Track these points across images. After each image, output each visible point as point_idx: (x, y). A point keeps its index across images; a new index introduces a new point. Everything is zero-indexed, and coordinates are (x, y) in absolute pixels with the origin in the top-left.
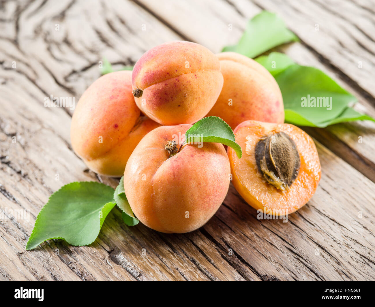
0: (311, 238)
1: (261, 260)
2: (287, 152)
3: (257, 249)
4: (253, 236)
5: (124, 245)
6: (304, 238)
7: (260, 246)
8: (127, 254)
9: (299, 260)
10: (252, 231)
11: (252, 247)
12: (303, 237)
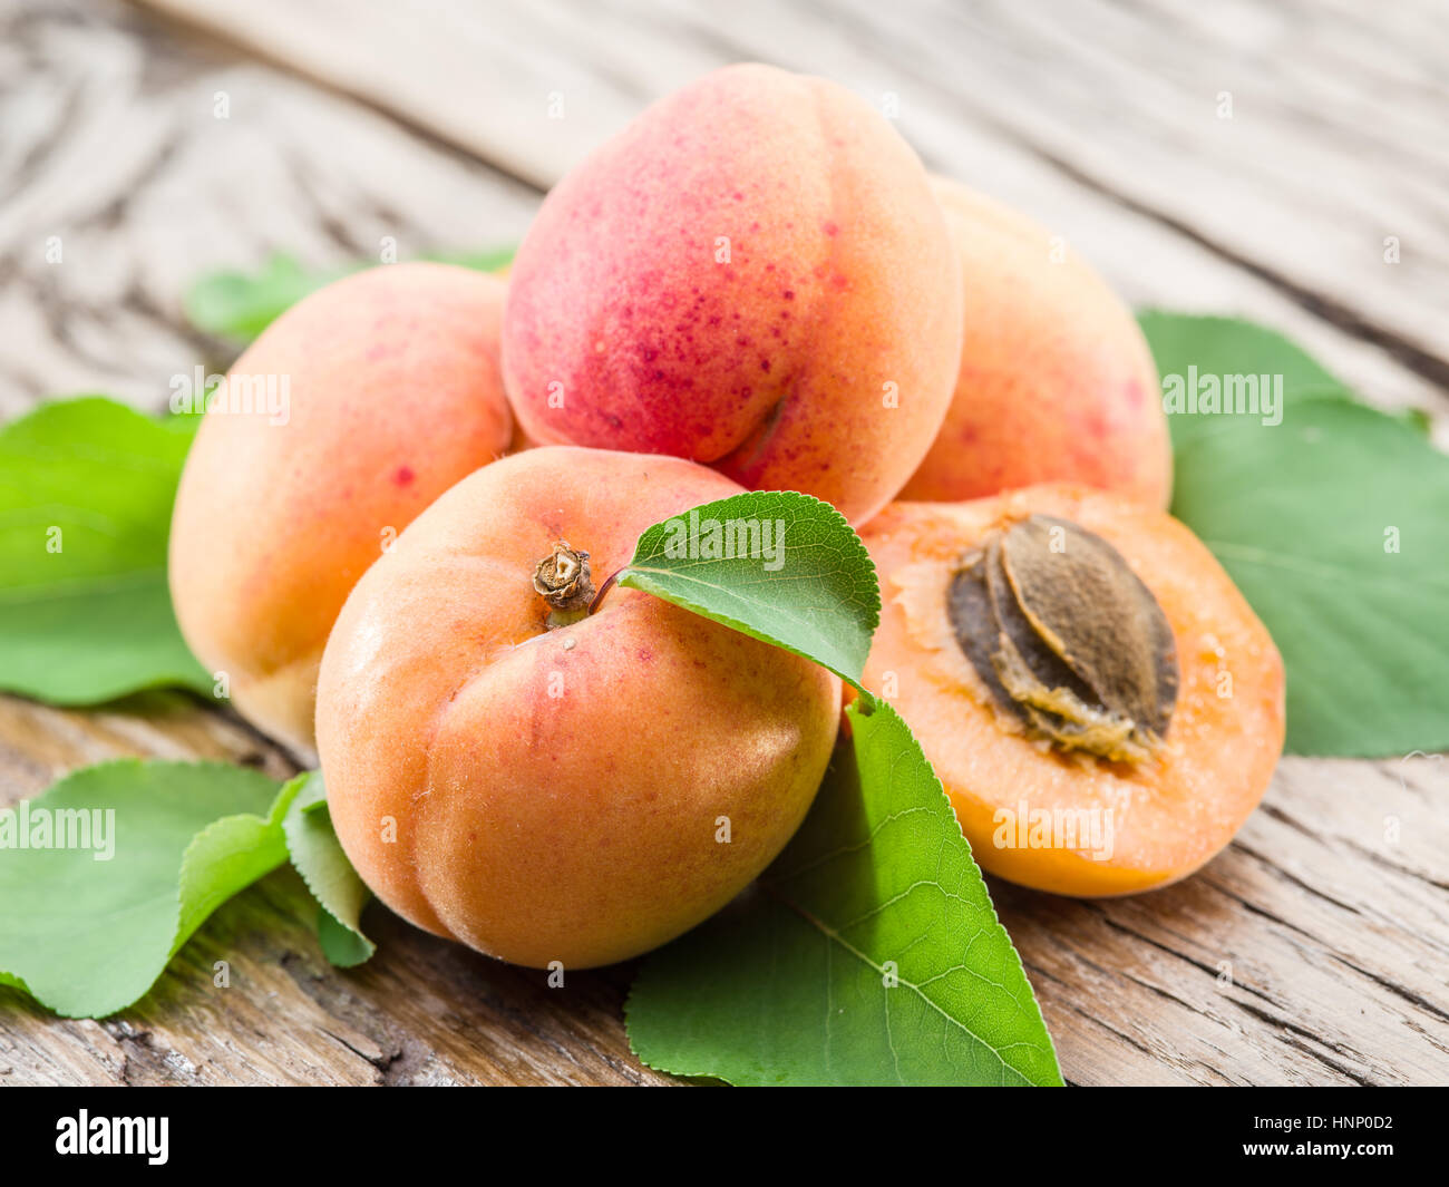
0: (1350, 961)
1: (1117, 1057)
2: (1096, 581)
3: (1096, 1016)
4: (1071, 968)
5: (453, 1033)
6: (1316, 963)
7: (1108, 1004)
8: (465, 1066)
9: (1301, 1047)
10: (1066, 948)
11: (1068, 1010)
12: (1311, 959)
